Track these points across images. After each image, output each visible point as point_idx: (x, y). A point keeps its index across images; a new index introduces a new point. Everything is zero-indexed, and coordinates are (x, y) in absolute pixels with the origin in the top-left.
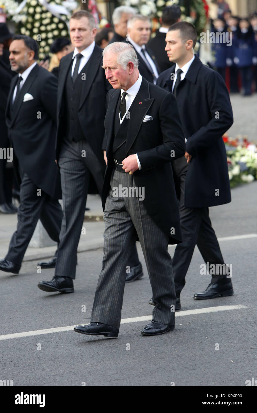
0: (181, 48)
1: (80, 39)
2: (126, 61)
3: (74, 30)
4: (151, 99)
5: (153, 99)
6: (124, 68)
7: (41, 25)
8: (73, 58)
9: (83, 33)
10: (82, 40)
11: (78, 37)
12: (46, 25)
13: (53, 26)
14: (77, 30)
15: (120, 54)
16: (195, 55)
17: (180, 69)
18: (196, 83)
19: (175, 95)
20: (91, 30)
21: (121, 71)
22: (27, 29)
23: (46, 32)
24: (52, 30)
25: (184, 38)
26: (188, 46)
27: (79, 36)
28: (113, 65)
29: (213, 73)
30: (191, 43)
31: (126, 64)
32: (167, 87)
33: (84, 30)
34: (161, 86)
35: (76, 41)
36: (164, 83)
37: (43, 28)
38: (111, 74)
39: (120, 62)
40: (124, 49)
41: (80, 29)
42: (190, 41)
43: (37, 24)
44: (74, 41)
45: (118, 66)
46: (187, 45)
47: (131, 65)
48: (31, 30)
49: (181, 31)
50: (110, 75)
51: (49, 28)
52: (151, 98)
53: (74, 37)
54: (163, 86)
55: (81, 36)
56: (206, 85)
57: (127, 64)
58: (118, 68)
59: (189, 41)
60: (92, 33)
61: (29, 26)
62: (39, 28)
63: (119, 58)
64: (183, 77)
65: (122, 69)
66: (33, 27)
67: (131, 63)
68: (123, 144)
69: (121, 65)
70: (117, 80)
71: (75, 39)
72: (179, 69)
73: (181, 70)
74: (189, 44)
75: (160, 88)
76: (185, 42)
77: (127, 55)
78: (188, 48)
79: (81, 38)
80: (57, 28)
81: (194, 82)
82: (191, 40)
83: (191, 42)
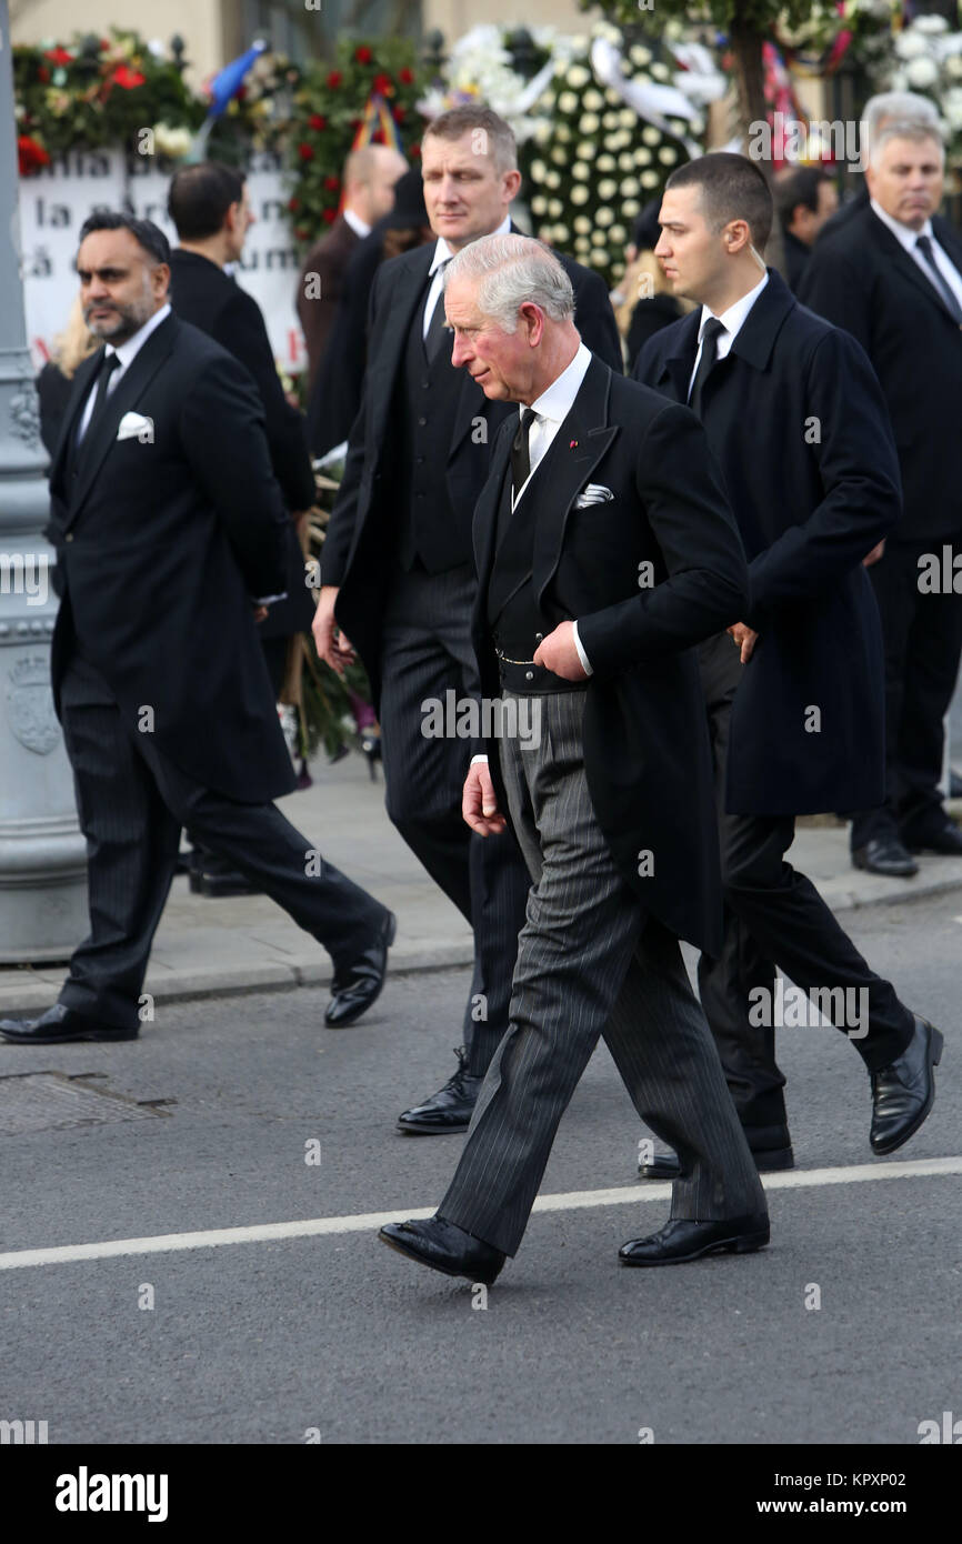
0: (705, 249)
1: (458, 210)
2: (510, 302)
3: (437, 176)
4: (609, 429)
5: (616, 428)
6: (508, 325)
7: (601, 150)
8: (431, 273)
9: (468, 190)
10: (465, 214)
11: (451, 205)
12: (616, 154)
13: (642, 157)
14: (447, 179)
15: (490, 279)
16: (769, 270)
17: (716, 318)
18: (768, 369)
19: (697, 411)
20: (497, 178)
21: (495, 339)
22: (551, 166)
23: (618, 175)
24: (638, 171)
25: (715, 211)
26: (730, 242)
27: (455, 199)
28: (468, 320)
29: (832, 334)
30: (740, 230)
31: (513, 312)
32: (671, 387)
33: (475, 176)
34: (648, 382)
35: (443, 215)
36: (662, 369)
37: (606, 163)
38: (466, 349)
39: (488, 308)
40: (506, 260)
41: (457, 175)
42: (738, 226)
43: (586, 151)
44: (438, 215)
45: (483, 323)
46: (727, 237)
47: (531, 313)
48: (565, 171)
49: (707, 187)
50: (465, 352)
51: (627, 162)
52: (608, 426)
53: (436, 202)
54: (657, 379)
55: (462, 200)
56: (805, 377)
57: (518, 312)
58: (484, 327)
59: (735, 223)
60: (504, 186)
61: (559, 156)
62: (592, 163)
63: (486, 294)
64: (724, 346)
65: (498, 331)
66: (573, 158)
67: (531, 308)
68: (519, 590)
69: (493, 317)
70: (488, 370)
71: (441, 209)
72: (711, 320)
73: (719, 322)
74: (735, 235)
75: (647, 389)
76: (721, 228)
77: (514, 281)
78: (731, 250)
79: (461, 208)
80: (655, 165)
81: (763, 367)
82: (742, 222)
83: (744, 226)
